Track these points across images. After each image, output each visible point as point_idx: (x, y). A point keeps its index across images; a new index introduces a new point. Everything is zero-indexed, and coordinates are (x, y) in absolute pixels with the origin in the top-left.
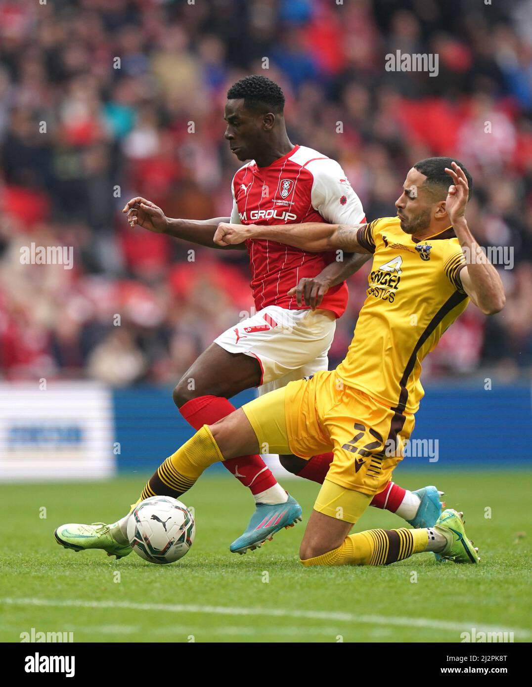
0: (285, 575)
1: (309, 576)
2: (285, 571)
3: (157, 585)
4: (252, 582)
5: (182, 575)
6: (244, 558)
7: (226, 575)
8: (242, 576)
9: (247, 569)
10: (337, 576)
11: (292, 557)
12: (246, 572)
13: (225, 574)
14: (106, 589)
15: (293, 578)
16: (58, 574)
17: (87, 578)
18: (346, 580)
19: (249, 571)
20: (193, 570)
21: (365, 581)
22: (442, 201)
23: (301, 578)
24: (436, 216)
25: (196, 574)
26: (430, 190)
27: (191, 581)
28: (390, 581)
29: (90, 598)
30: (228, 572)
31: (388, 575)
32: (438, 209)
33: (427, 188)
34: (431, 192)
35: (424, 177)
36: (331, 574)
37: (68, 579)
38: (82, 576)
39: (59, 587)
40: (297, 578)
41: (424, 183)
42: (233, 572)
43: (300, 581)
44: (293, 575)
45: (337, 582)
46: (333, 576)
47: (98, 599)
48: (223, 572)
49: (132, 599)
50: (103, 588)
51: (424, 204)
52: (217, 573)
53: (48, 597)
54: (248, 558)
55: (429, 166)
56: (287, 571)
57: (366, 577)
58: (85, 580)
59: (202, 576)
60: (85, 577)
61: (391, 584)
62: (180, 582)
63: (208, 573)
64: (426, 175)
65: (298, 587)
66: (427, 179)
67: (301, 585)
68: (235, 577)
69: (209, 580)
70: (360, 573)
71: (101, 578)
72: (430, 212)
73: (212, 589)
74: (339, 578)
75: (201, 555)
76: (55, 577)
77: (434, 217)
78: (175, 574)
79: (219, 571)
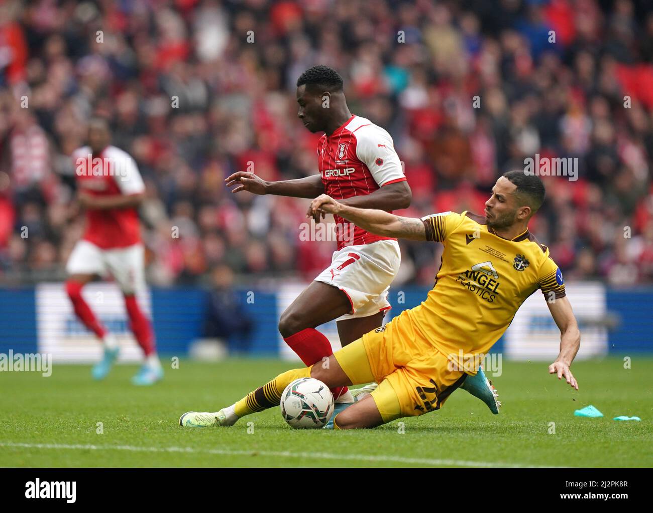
0: (522, 437)
1: (541, 438)
2: (522, 434)
3: (421, 443)
4: (496, 442)
5: (441, 436)
6: (490, 424)
7: (476, 437)
8: (488, 437)
9: (492, 432)
10: (563, 439)
11: (528, 423)
12: (491, 434)
13: (475, 435)
14: (380, 447)
15: (528, 439)
16: (344, 434)
17: (366, 437)
18: (570, 441)
19: (494, 433)
20: (449, 432)
21: (584, 442)
22: (525, 206)
23: (535, 439)
24: (518, 217)
25: (452, 436)
26: (518, 197)
27: (447, 440)
28: (605, 442)
29: (369, 453)
30: (477, 434)
31: (604, 438)
32: (521, 212)
33: (516, 195)
34: (519, 199)
35: (515, 187)
36: (558, 437)
37: (351, 438)
38: (362, 436)
39: (344, 444)
40: (531, 440)
41: (514, 191)
42: (480, 435)
43: (534, 442)
44: (528, 437)
45: (563, 443)
46: (560, 438)
47: (375, 454)
48: (473, 434)
49: (402, 455)
50: (378, 445)
51: (511, 207)
52: (469, 435)
53: (335, 452)
54: (493, 423)
55: (518, 178)
56: (524, 434)
57: (586, 439)
58: (364, 439)
59: (456, 437)
60: (365, 436)
61: (606, 445)
62: (438, 442)
63: (461, 435)
64: (516, 185)
65: (532, 447)
66: (517, 188)
67: (534, 445)
68: (483, 438)
69: (462, 440)
70: (581, 436)
71: (377, 438)
72: (515, 214)
73: (464, 448)
74: (564, 440)
75: (456, 421)
76: (341, 437)
77: (517, 218)
78: (435, 435)
79: (470, 433)
